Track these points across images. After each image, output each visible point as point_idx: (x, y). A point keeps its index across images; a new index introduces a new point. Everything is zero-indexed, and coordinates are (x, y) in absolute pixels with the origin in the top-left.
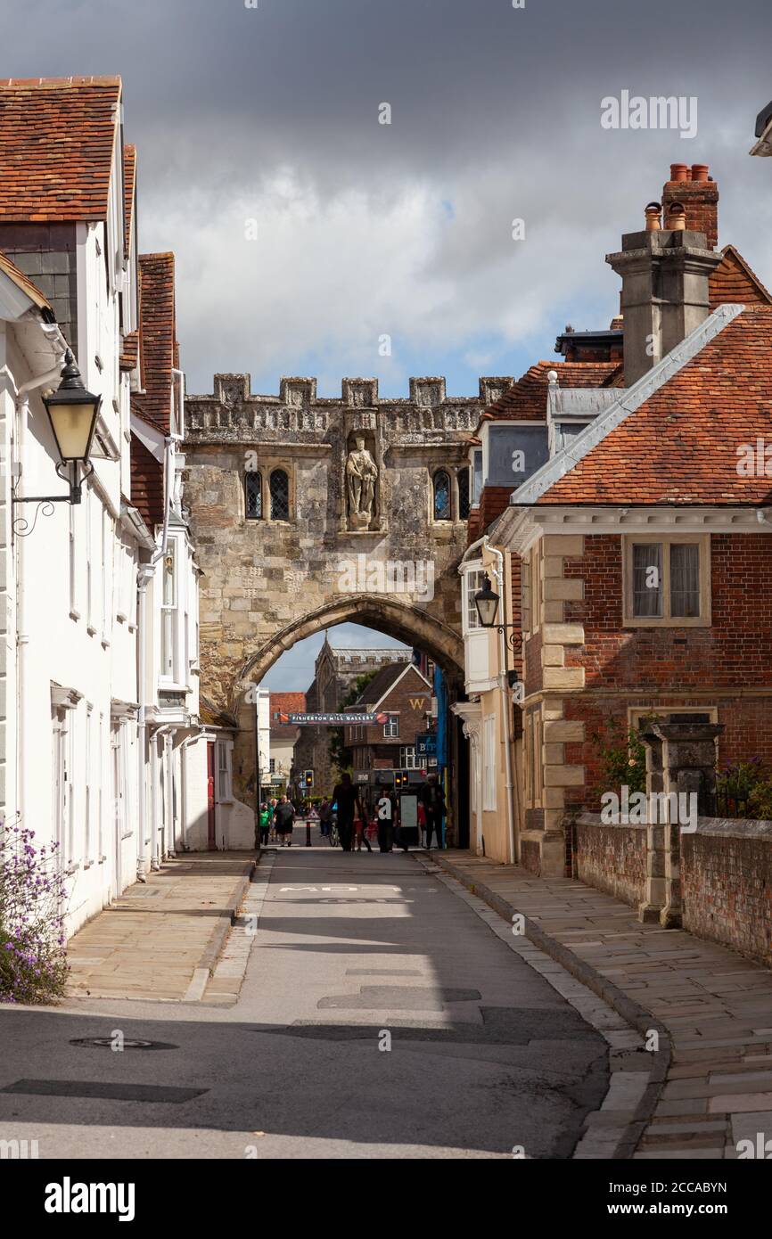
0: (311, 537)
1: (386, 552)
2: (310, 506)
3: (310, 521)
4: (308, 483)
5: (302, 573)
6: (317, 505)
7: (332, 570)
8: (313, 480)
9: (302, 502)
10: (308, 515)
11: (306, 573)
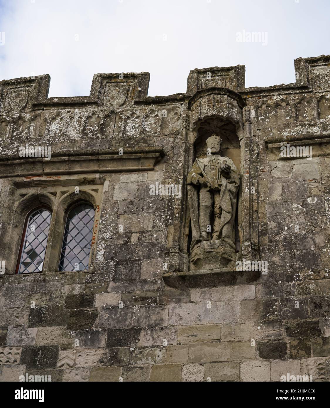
0: (116, 289)
1: (257, 306)
2: (121, 242)
3: (118, 263)
4: (121, 208)
5: (92, 352)
6: (134, 239)
7: (150, 343)
8: (131, 202)
9: (107, 236)
10: (115, 254)
11: (101, 351)
